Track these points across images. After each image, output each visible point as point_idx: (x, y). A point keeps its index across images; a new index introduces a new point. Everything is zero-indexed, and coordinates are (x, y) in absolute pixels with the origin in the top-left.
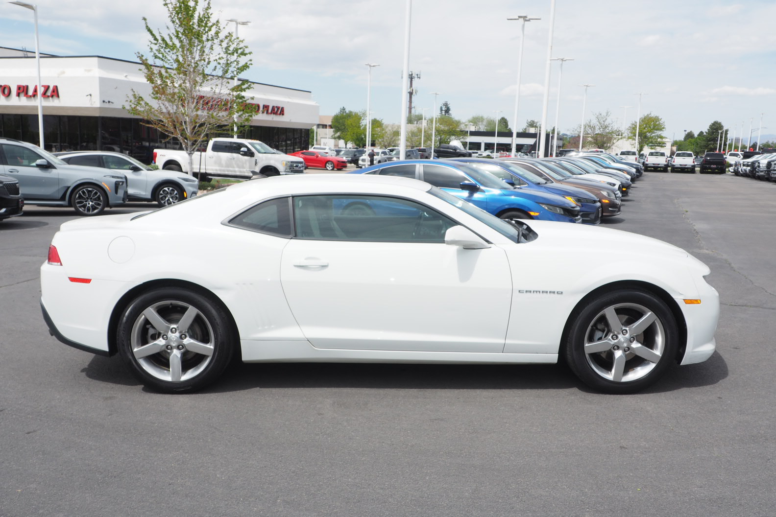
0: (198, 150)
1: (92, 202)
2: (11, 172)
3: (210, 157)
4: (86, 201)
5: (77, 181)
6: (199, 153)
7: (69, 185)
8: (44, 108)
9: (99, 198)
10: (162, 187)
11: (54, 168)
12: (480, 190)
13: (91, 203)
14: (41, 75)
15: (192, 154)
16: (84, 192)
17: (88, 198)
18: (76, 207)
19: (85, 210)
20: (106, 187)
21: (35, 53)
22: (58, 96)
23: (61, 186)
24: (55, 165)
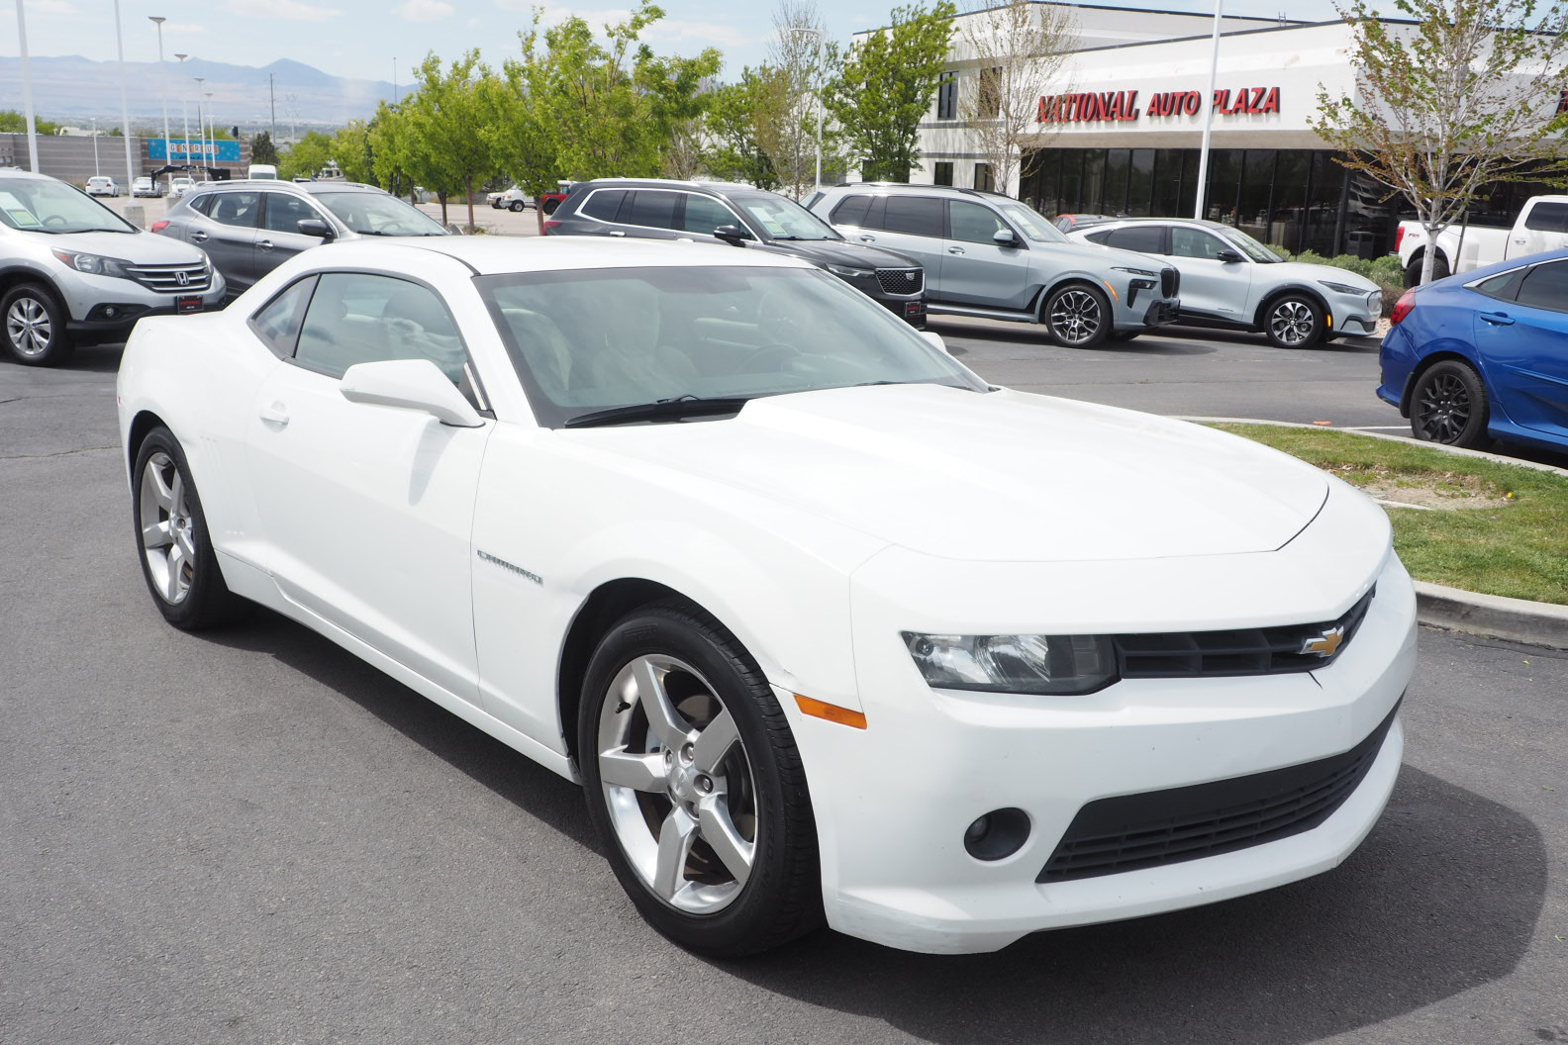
0: (1458, 222)
1: (1081, 319)
2: (953, 252)
3: (1517, 242)
4: (1071, 318)
5: (1056, 277)
6: (1459, 228)
7: (1043, 283)
9: (1094, 311)
10: (1284, 299)
11: (1026, 247)
13: (1078, 321)
15: (1439, 231)
16: (1068, 299)
17: (1074, 312)
18: (1050, 328)
20: (1112, 293)
22: (1278, 110)
23: (1029, 285)
24: (1028, 242)
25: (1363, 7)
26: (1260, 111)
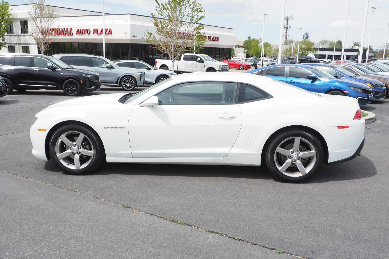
0: (177, 60)
1: (130, 84)
2: (95, 70)
3: (182, 63)
4: (127, 84)
5: (123, 74)
6: (177, 61)
7: (120, 76)
8: (106, 40)
9: (132, 82)
10: (160, 77)
11: (114, 68)
12: (318, 79)
13: (129, 85)
14: (105, 24)
15: (174, 61)
16: (126, 80)
17: (128, 82)
18: (122, 87)
19: (126, 88)
20: (136, 77)
21: (102, 13)
22: (111, 34)
23: (116, 77)
24: (114, 67)
25: (153, 14)
26: (107, 34)
